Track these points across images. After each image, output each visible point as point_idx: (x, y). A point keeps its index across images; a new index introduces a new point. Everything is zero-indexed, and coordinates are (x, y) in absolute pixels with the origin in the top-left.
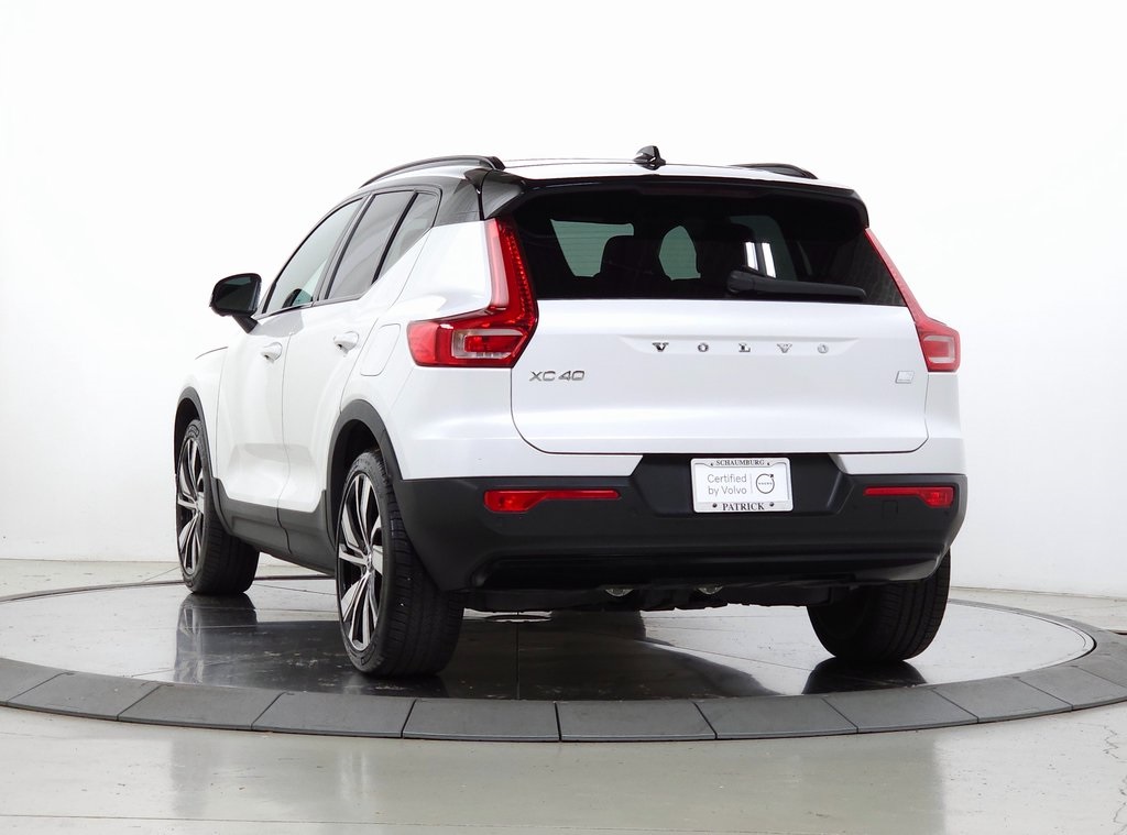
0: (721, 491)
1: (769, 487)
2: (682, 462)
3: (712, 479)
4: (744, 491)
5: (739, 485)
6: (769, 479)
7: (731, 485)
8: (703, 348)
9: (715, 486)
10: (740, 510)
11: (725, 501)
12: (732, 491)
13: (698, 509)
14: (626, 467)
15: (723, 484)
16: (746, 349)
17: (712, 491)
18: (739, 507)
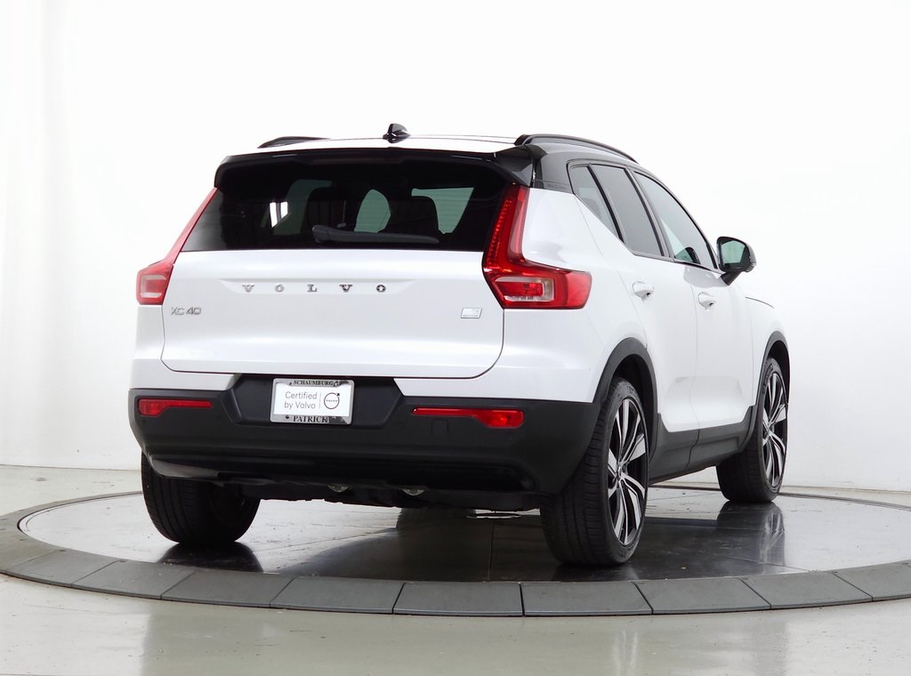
0: (294, 405)
1: (334, 404)
2: (267, 380)
3: (289, 395)
4: (313, 406)
5: (310, 401)
6: (335, 397)
7: (303, 401)
8: (279, 289)
9: (290, 401)
10: (307, 422)
11: (295, 414)
12: (304, 406)
13: (273, 419)
14: (222, 384)
15: (298, 400)
16: (313, 289)
17: (288, 404)
18: (307, 420)
